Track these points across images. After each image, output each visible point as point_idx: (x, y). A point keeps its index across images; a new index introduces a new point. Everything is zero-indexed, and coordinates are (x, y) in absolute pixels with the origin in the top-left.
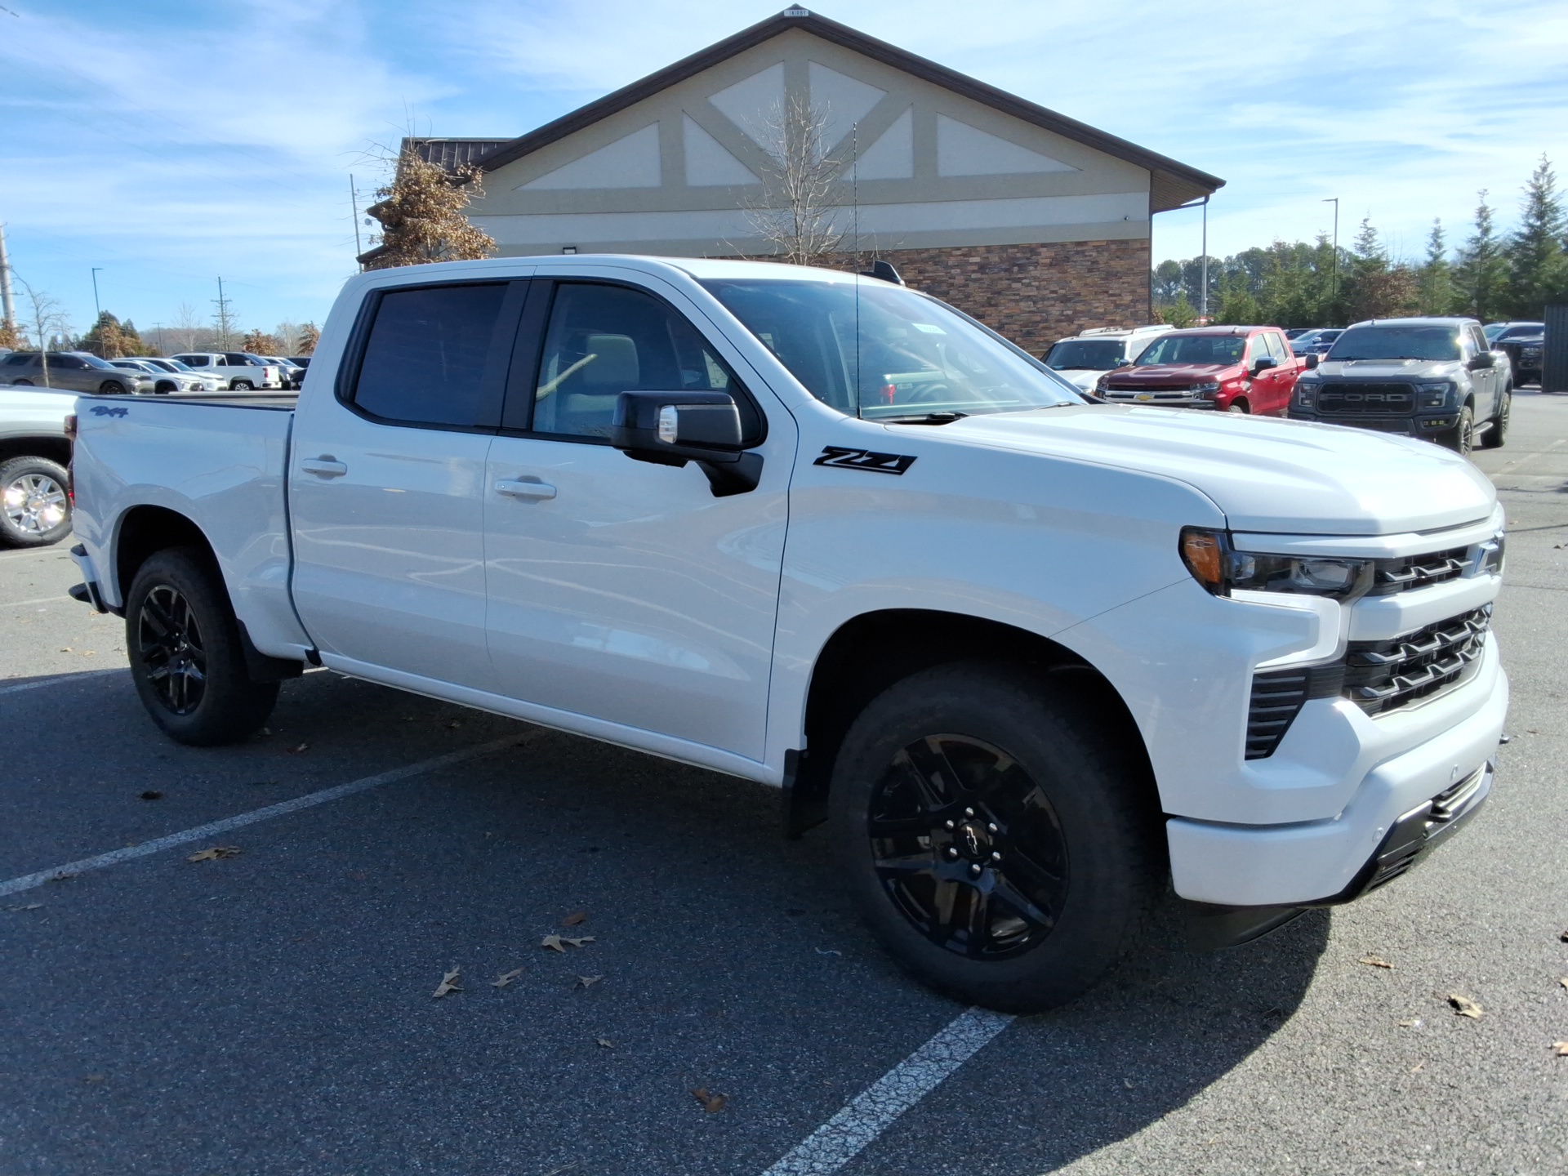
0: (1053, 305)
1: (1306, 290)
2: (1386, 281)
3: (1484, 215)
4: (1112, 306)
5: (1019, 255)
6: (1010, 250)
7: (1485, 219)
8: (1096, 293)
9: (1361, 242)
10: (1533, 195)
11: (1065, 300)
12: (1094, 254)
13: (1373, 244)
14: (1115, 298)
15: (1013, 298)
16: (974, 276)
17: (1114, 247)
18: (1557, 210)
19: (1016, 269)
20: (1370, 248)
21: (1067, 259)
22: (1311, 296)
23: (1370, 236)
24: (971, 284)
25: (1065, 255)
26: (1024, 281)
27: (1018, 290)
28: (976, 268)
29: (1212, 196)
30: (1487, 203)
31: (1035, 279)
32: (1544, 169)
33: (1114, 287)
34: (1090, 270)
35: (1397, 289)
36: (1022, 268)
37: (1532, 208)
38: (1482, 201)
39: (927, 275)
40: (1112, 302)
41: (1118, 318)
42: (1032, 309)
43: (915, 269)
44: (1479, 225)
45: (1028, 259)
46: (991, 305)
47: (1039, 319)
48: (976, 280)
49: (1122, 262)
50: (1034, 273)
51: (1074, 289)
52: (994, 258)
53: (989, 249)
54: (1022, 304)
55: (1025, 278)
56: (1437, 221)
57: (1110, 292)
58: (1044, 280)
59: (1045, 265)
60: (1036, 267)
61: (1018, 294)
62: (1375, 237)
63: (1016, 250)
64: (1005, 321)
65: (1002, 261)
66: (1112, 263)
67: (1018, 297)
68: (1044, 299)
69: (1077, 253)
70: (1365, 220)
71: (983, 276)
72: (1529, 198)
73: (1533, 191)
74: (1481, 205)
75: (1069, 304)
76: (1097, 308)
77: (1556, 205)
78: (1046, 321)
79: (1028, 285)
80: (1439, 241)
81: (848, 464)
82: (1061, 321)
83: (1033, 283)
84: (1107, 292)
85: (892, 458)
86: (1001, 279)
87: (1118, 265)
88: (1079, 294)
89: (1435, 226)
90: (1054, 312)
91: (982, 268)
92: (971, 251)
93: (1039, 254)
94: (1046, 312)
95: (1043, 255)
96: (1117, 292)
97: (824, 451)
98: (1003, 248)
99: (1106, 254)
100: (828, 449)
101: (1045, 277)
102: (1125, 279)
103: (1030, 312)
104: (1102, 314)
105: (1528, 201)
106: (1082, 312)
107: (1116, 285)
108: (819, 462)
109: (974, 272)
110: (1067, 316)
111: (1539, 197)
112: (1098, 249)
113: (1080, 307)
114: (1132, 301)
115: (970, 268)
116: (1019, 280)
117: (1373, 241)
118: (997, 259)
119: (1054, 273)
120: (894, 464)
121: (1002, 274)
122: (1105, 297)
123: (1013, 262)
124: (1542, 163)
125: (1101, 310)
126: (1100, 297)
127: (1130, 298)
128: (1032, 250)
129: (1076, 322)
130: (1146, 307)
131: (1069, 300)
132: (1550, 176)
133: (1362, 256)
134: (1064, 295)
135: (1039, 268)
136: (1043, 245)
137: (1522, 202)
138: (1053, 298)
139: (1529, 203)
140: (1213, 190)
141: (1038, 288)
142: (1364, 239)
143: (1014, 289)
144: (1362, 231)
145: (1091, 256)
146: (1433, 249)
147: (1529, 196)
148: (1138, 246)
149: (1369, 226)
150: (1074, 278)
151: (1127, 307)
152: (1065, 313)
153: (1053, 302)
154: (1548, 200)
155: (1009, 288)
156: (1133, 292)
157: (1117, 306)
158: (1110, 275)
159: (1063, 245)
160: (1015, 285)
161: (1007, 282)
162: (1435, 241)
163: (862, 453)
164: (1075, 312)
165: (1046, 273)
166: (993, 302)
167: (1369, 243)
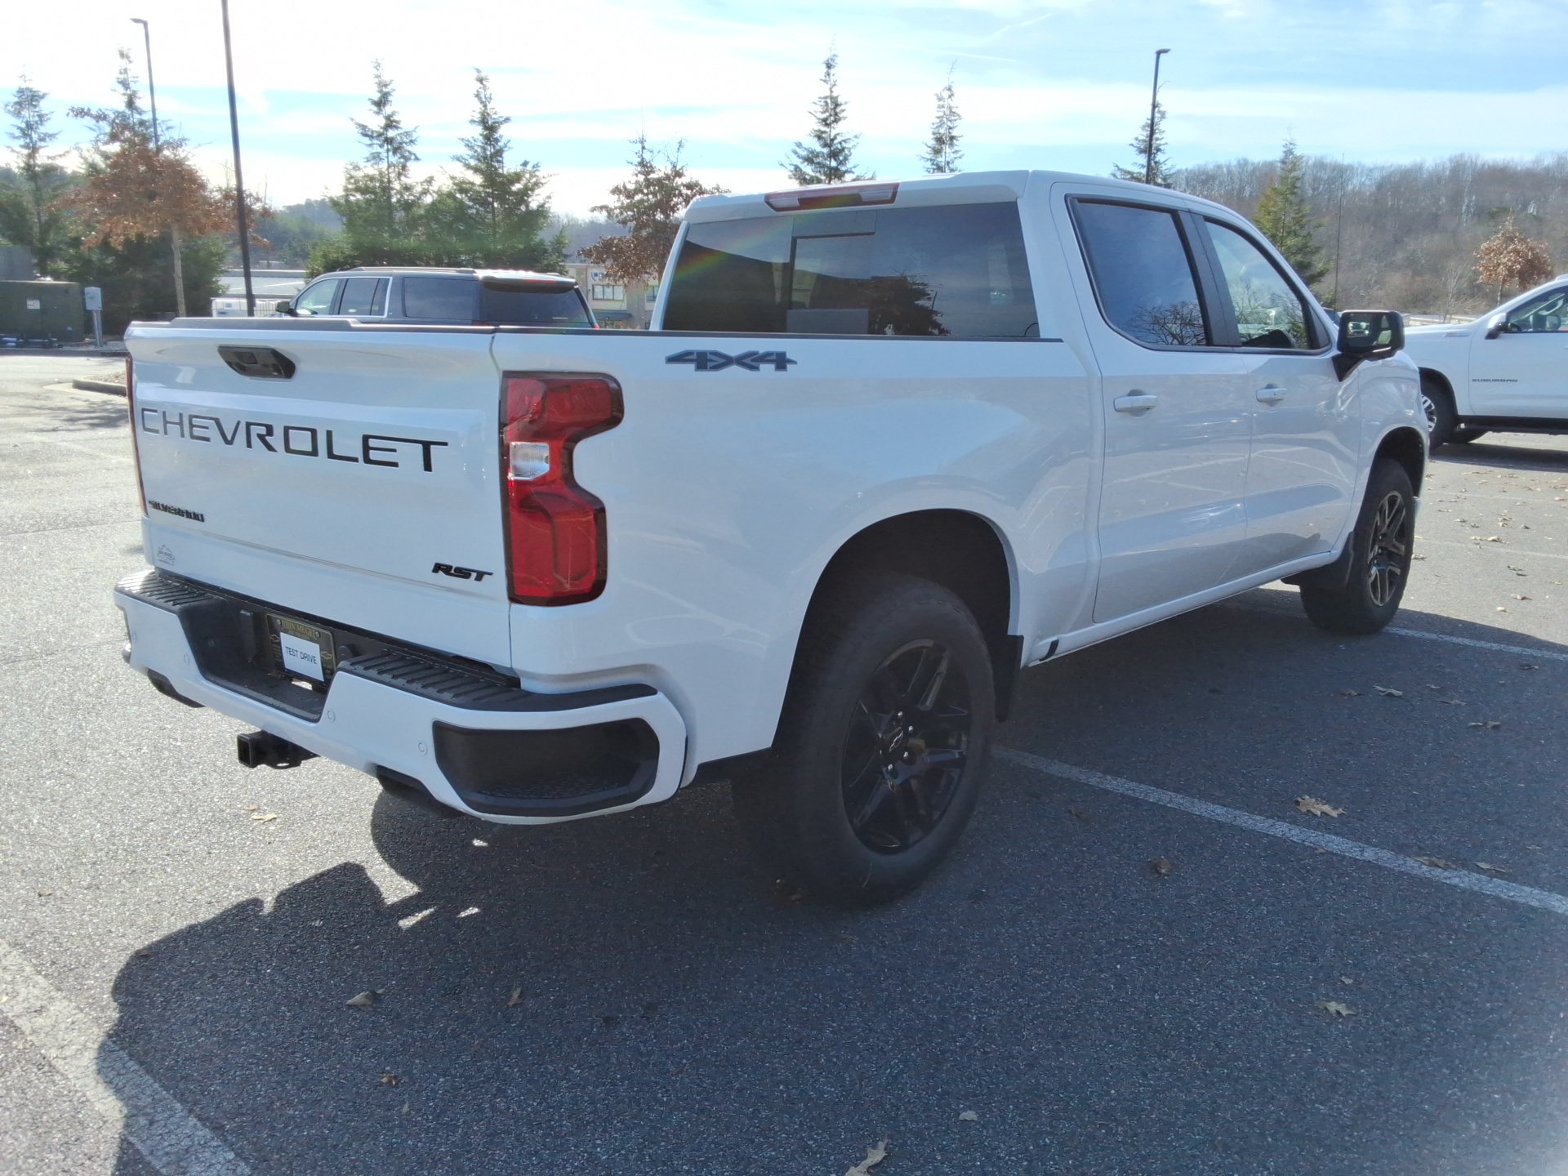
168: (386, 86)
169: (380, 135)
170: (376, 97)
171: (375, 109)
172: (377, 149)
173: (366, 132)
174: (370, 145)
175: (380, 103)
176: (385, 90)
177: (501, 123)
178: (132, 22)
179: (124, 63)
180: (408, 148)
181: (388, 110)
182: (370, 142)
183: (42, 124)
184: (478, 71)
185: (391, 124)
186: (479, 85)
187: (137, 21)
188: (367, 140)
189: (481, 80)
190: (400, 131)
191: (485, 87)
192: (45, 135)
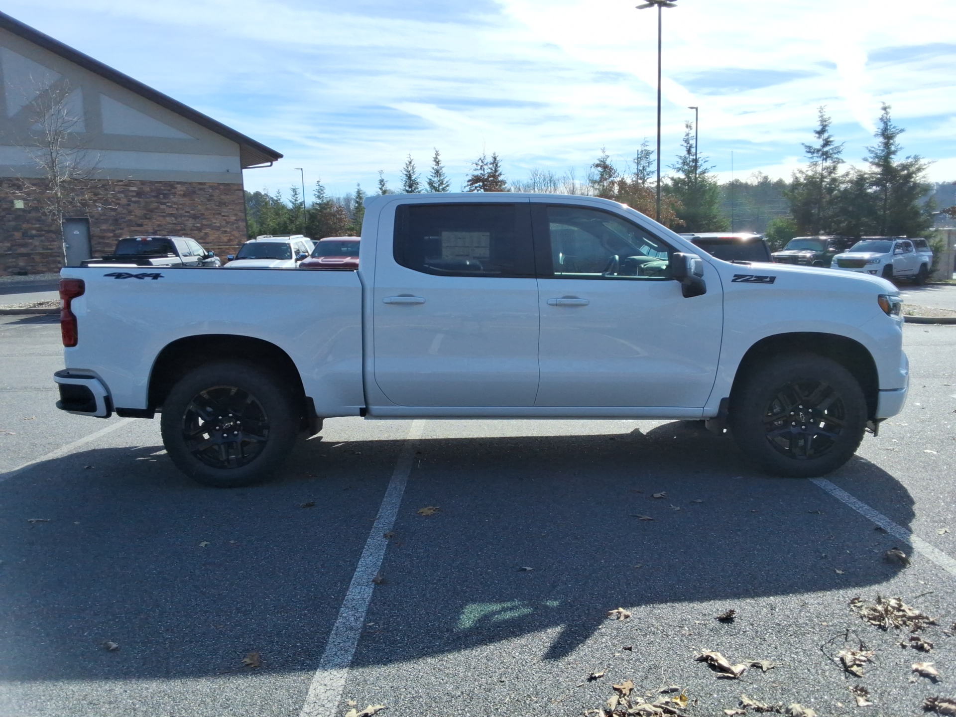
0: (187, 220)
1: (289, 219)
2: (334, 215)
3: (382, 183)
4: (224, 223)
5: (162, 188)
6: (156, 185)
7: (383, 186)
8: (214, 214)
9: (318, 194)
10: (406, 175)
11: (195, 217)
12: (211, 191)
13: (324, 195)
14: (226, 218)
15: (161, 214)
16: (133, 199)
17: (222, 187)
18: (417, 184)
19: (161, 196)
20: (323, 197)
21: (194, 192)
22: (292, 222)
23: (322, 190)
24: (132, 204)
25: (192, 190)
26: (168, 204)
27: (164, 209)
28: (134, 194)
29: (274, 163)
30: (383, 177)
31: (175, 203)
32: (410, 163)
33: (225, 211)
34: (209, 200)
35: (340, 220)
36: (166, 196)
37: (406, 182)
38: (381, 176)
39: (100, 196)
40: (225, 220)
41: (228, 230)
42: (175, 222)
43: (92, 192)
44: (381, 189)
45: (169, 190)
46: (147, 218)
47: (179, 228)
48: (135, 202)
49: (228, 197)
50: (175, 200)
51: (200, 211)
52: (147, 189)
53: (143, 183)
54: (168, 219)
55: (168, 202)
56: (359, 185)
57: (223, 214)
58: (181, 204)
59: (180, 195)
60: (175, 196)
61: (165, 212)
62: (324, 191)
63: (161, 185)
64: (157, 229)
65: (152, 191)
66: (222, 196)
67: (164, 214)
68: (181, 216)
69: (200, 189)
70: (318, 182)
71: (140, 200)
72: (405, 176)
73: (406, 173)
74: (381, 178)
75: (198, 220)
76: (215, 223)
77: (417, 181)
78: (184, 230)
79: (171, 207)
80: (361, 195)
81: (747, 281)
82: (194, 230)
83: (174, 206)
84: (220, 214)
85: (767, 277)
86: (152, 202)
87: (226, 198)
88: (203, 214)
89: (357, 187)
90: (189, 225)
91: (139, 194)
92: (129, 184)
93: (176, 188)
94: (183, 224)
95: (178, 189)
96: (226, 214)
97: (734, 276)
98: (152, 183)
99: (217, 191)
100: (735, 276)
101: (181, 202)
102: (230, 207)
103: (174, 224)
104: (218, 227)
105: (404, 178)
106: (206, 225)
107: (226, 210)
108: (734, 281)
109: (133, 196)
110: (197, 227)
111: (409, 177)
112: (212, 187)
113: (205, 222)
114: (236, 220)
115: (131, 194)
116: (164, 204)
117: (324, 193)
118: (148, 189)
119: (186, 201)
120: (768, 280)
121: (153, 199)
122: (220, 217)
123: (159, 192)
124: (409, 159)
125: (218, 225)
126: (217, 216)
127: (234, 218)
128: (171, 186)
129: (203, 231)
130: (244, 224)
131: (198, 217)
132: (413, 166)
133: (319, 201)
134: (194, 215)
135: (176, 196)
136: (178, 183)
137: (401, 178)
138: (187, 216)
139: (405, 179)
140: (277, 160)
141: (177, 209)
142: (319, 192)
143: (161, 209)
144: (317, 187)
145: (209, 191)
146: (357, 200)
147: (405, 175)
148: (236, 188)
149: (321, 185)
150: (200, 204)
151: (233, 223)
152: (196, 225)
153: (187, 218)
154: (413, 178)
155: (158, 208)
156: (236, 215)
157: (227, 223)
158: (222, 204)
159: (191, 184)
160: (163, 207)
161: (156, 204)
162: (358, 195)
163: (752, 276)
164: (203, 225)
165: (182, 200)
166: (148, 216)
167: (321, 194)
168: (825, 121)
169: (818, 151)
170: (819, 128)
171: (817, 135)
172: (815, 159)
173: (810, 150)
174: (811, 158)
175: (820, 133)
176: (824, 123)
177: (898, 133)
178: (689, 109)
179: (687, 130)
180: (836, 156)
181: (826, 135)
182: (811, 156)
183: (649, 167)
184: (884, 103)
185: (827, 143)
186: (884, 112)
187: (692, 108)
188: (810, 155)
189: (885, 109)
190: (832, 147)
191: (887, 113)
192: (650, 172)
